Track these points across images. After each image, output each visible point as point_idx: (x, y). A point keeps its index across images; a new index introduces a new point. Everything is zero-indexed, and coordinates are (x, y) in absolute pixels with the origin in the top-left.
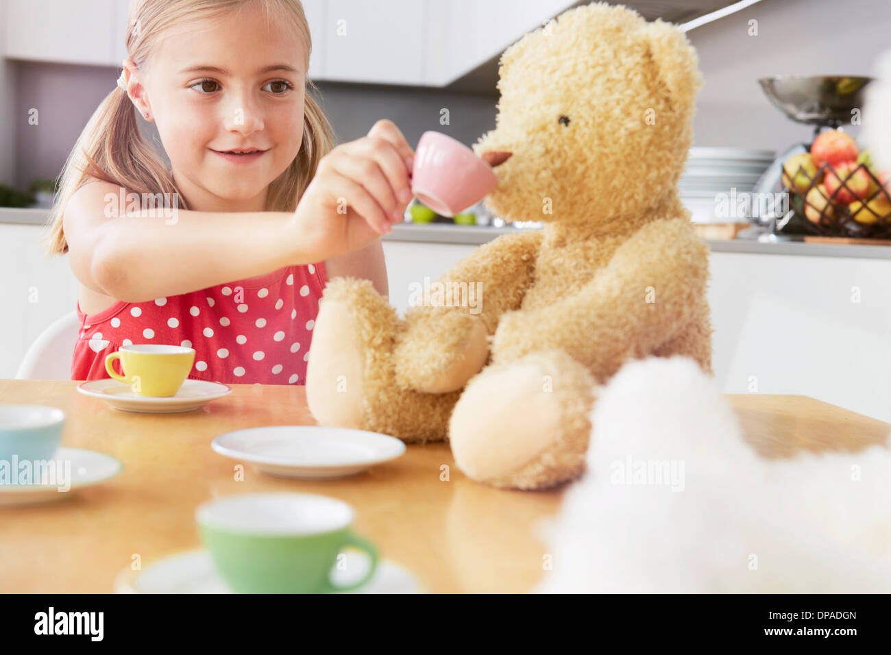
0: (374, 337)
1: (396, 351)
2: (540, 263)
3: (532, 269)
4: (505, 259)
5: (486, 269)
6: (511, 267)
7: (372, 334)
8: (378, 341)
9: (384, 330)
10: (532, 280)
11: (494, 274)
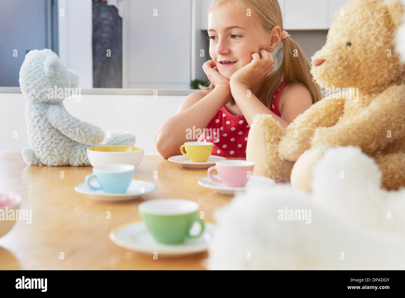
0: (270, 138)
1: (279, 144)
2: (346, 106)
3: (343, 108)
4: (331, 104)
5: (322, 109)
6: (333, 109)
7: (269, 137)
8: (272, 140)
9: (275, 135)
10: (343, 113)
11: (325, 111)
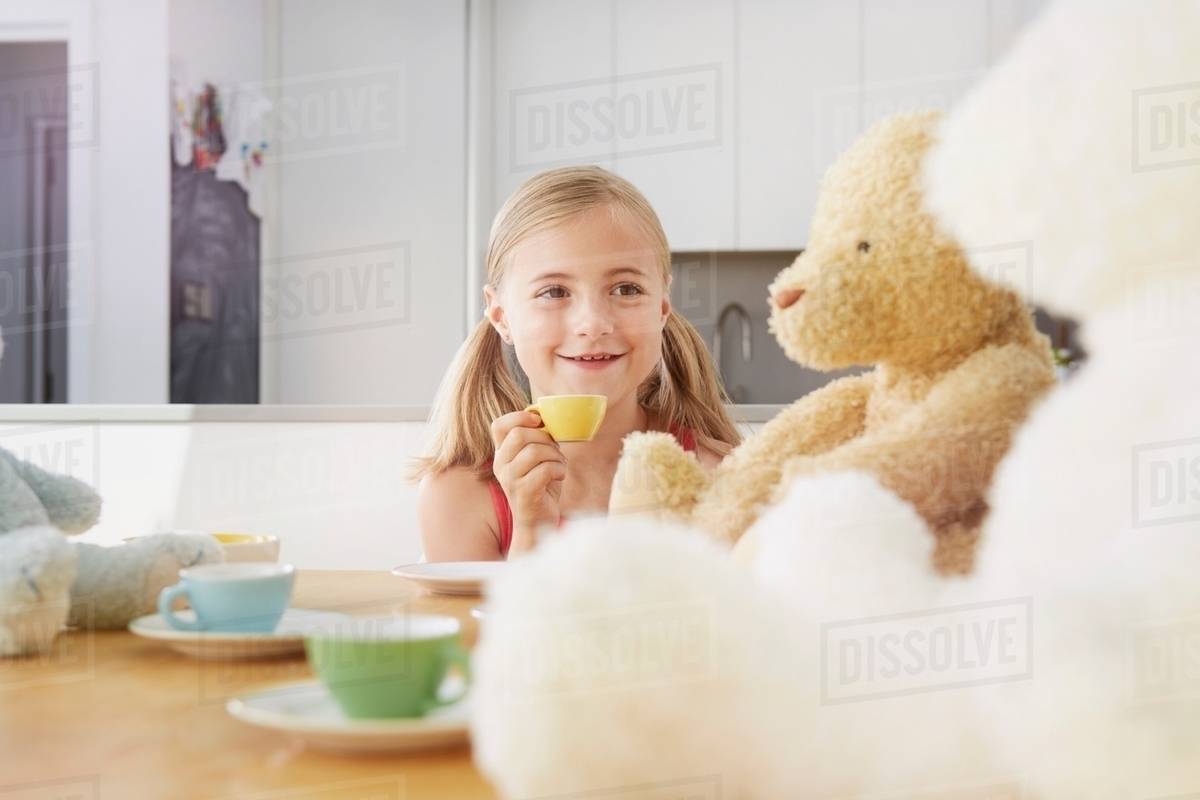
0: (670, 497)
1: (695, 512)
2: (871, 409)
3: (863, 416)
4: (832, 405)
5: (807, 418)
6: (837, 417)
7: (668, 492)
8: (675, 500)
9: (684, 488)
10: (863, 428)
11: (818, 422)
